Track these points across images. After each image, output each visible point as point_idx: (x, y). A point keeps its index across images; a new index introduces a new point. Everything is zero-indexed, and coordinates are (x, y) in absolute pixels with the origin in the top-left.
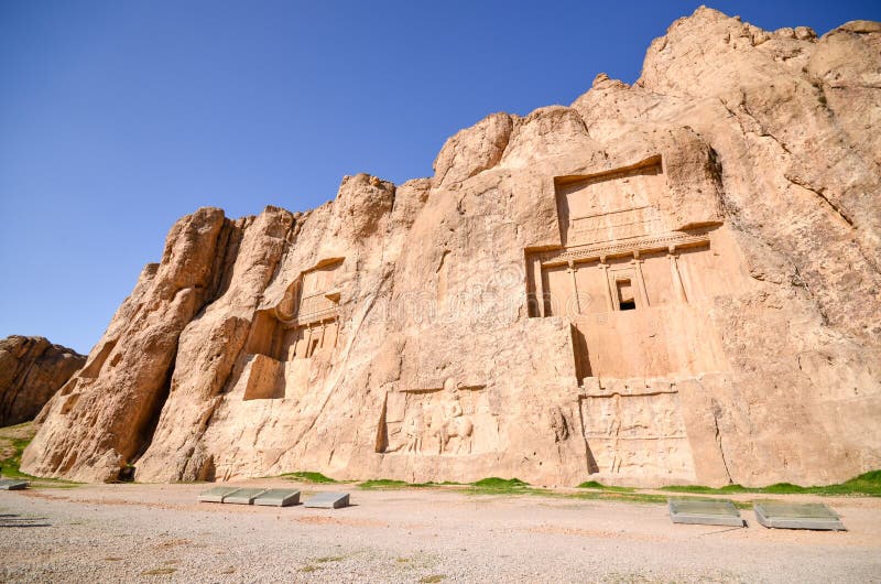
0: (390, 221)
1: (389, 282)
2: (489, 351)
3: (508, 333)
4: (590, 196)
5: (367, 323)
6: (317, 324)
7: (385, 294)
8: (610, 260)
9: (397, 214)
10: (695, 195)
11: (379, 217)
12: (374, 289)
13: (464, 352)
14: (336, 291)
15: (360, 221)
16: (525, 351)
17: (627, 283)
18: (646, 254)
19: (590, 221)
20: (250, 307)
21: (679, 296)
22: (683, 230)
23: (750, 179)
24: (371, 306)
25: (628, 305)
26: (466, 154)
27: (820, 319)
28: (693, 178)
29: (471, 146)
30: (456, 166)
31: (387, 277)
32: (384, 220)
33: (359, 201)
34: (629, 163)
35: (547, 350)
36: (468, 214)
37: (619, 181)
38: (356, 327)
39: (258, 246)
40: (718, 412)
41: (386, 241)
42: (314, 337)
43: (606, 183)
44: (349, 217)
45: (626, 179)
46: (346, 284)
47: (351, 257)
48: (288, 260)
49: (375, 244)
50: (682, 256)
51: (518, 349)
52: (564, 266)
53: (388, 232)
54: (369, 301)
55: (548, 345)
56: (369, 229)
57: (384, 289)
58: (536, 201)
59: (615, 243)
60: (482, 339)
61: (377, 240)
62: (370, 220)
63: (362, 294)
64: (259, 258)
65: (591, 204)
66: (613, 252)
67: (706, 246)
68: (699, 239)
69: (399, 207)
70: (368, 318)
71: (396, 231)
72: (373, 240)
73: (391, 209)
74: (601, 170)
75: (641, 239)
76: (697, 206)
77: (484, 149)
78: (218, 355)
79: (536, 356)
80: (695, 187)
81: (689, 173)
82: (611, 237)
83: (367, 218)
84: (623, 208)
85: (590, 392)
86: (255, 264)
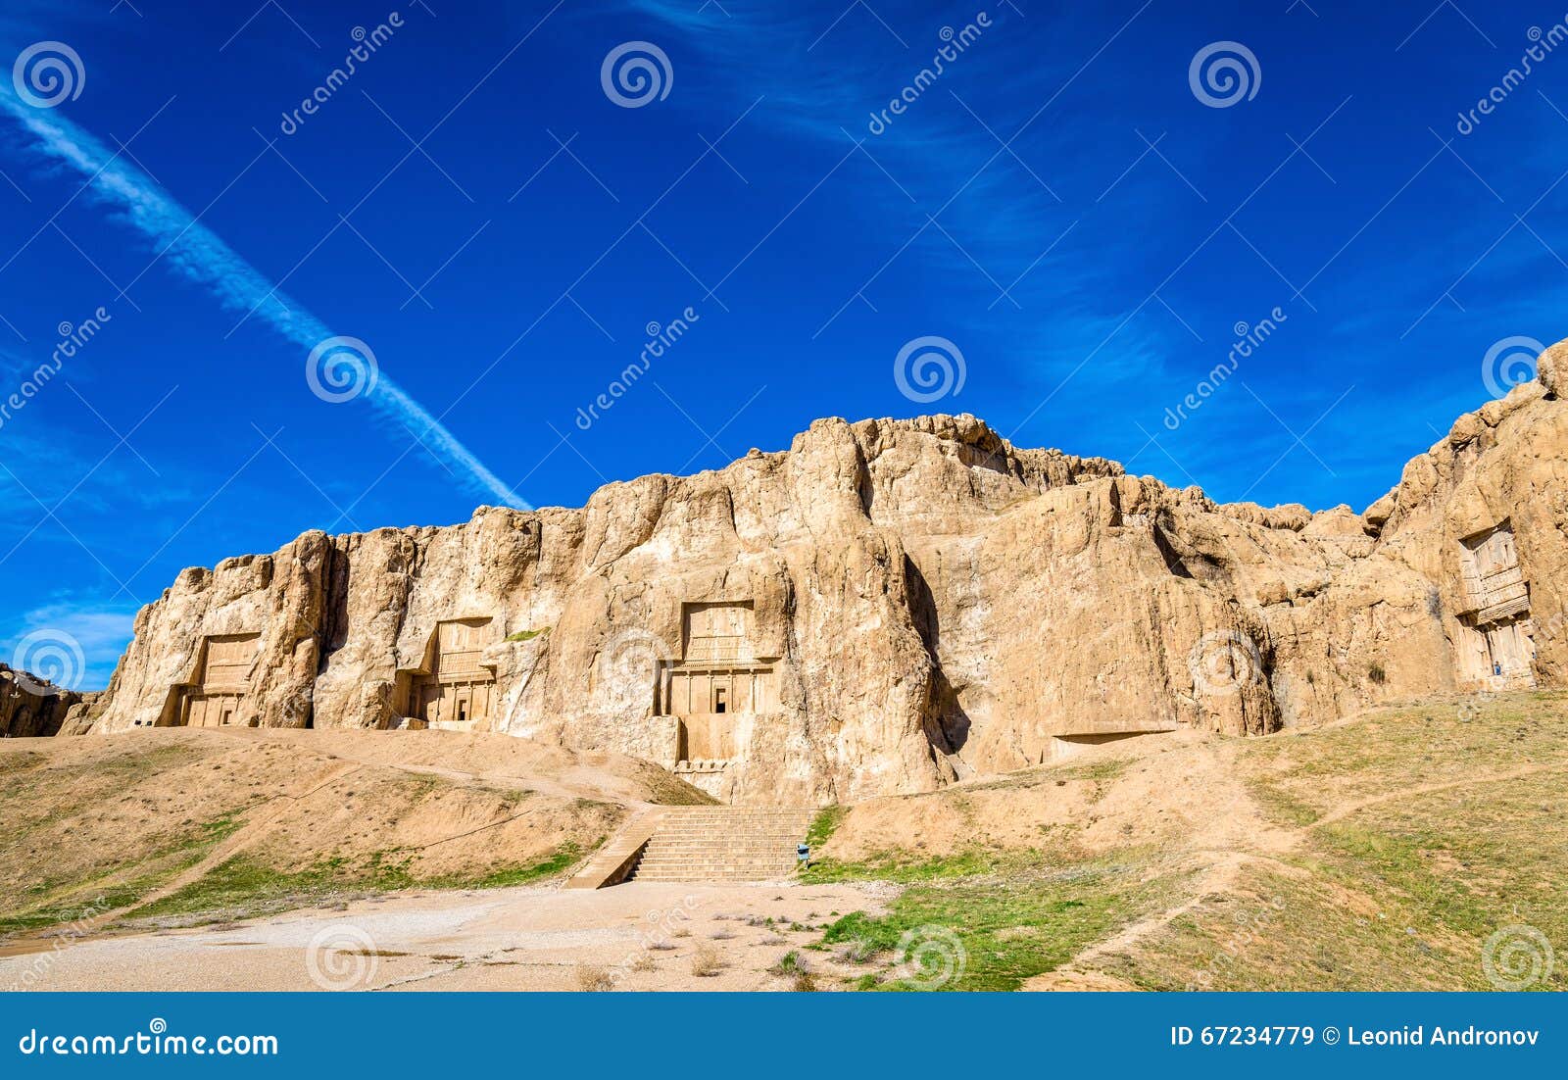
0: (538, 573)
1: (544, 660)
2: (625, 740)
3: (638, 727)
4: (707, 619)
5: (525, 698)
6: (464, 684)
7: (540, 672)
8: (714, 673)
9: (545, 566)
10: (770, 634)
11: (524, 569)
12: (529, 666)
13: (608, 738)
14: (490, 662)
15: (505, 574)
16: (648, 742)
17: (724, 690)
18: (736, 672)
19: (704, 640)
20: (391, 666)
21: (751, 706)
22: (759, 659)
23: (807, 623)
24: (528, 682)
25: (721, 708)
26: (619, 528)
27: (803, 732)
28: (771, 622)
29: (624, 519)
30: (609, 542)
31: (542, 655)
32: (532, 572)
33: (505, 551)
34: (735, 598)
35: (661, 741)
36: (616, 621)
37: (728, 609)
38: (514, 699)
39: (382, 588)
40: (735, 784)
41: (534, 596)
42: (460, 697)
43: (720, 609)
44: (493, 569)
45: (733, 609)
46: (502, 657)
47: (498, 615)
48: (415, 603)
49: (522, 599)
50: (758, 675)
51: (643, 740)
52: (684, 673)
53: (536, 586)
54: (525, 678)
55: (662, 738)
56: (516, 580)
57: (539, 667)
58: (666, 624)
59: (717, 662)
60: (621, 729)
61: (523, 594)
62: (516, 572)
63: (518, 669)
64: (385, 603)
65: (707, 626)
66: (716, 668)
67: (770, 671)
68: (767, 666)
69: (547, 557)
70: (526, 693)
71: (545, 585)
72: (518, 594)
73: (537, 557)
74: (717, 600)
75: (734, 661)
76: (768, 643)
77: (635, 525)
78: (374, 721)
79: (654, 744)
80: (771, 628)
81: (769, 617)
82: (716, 657)
83: (513, 570)
84: (728, 635)
85: (681, 771)
86: (382, 610)
